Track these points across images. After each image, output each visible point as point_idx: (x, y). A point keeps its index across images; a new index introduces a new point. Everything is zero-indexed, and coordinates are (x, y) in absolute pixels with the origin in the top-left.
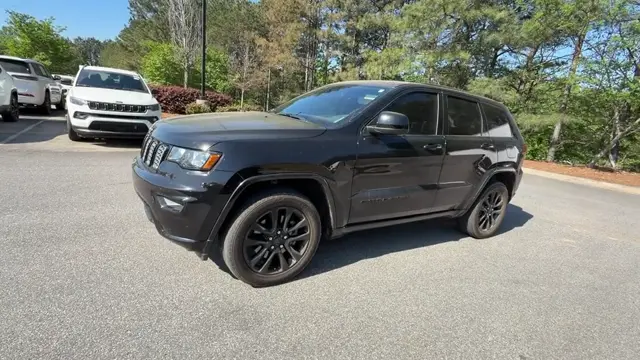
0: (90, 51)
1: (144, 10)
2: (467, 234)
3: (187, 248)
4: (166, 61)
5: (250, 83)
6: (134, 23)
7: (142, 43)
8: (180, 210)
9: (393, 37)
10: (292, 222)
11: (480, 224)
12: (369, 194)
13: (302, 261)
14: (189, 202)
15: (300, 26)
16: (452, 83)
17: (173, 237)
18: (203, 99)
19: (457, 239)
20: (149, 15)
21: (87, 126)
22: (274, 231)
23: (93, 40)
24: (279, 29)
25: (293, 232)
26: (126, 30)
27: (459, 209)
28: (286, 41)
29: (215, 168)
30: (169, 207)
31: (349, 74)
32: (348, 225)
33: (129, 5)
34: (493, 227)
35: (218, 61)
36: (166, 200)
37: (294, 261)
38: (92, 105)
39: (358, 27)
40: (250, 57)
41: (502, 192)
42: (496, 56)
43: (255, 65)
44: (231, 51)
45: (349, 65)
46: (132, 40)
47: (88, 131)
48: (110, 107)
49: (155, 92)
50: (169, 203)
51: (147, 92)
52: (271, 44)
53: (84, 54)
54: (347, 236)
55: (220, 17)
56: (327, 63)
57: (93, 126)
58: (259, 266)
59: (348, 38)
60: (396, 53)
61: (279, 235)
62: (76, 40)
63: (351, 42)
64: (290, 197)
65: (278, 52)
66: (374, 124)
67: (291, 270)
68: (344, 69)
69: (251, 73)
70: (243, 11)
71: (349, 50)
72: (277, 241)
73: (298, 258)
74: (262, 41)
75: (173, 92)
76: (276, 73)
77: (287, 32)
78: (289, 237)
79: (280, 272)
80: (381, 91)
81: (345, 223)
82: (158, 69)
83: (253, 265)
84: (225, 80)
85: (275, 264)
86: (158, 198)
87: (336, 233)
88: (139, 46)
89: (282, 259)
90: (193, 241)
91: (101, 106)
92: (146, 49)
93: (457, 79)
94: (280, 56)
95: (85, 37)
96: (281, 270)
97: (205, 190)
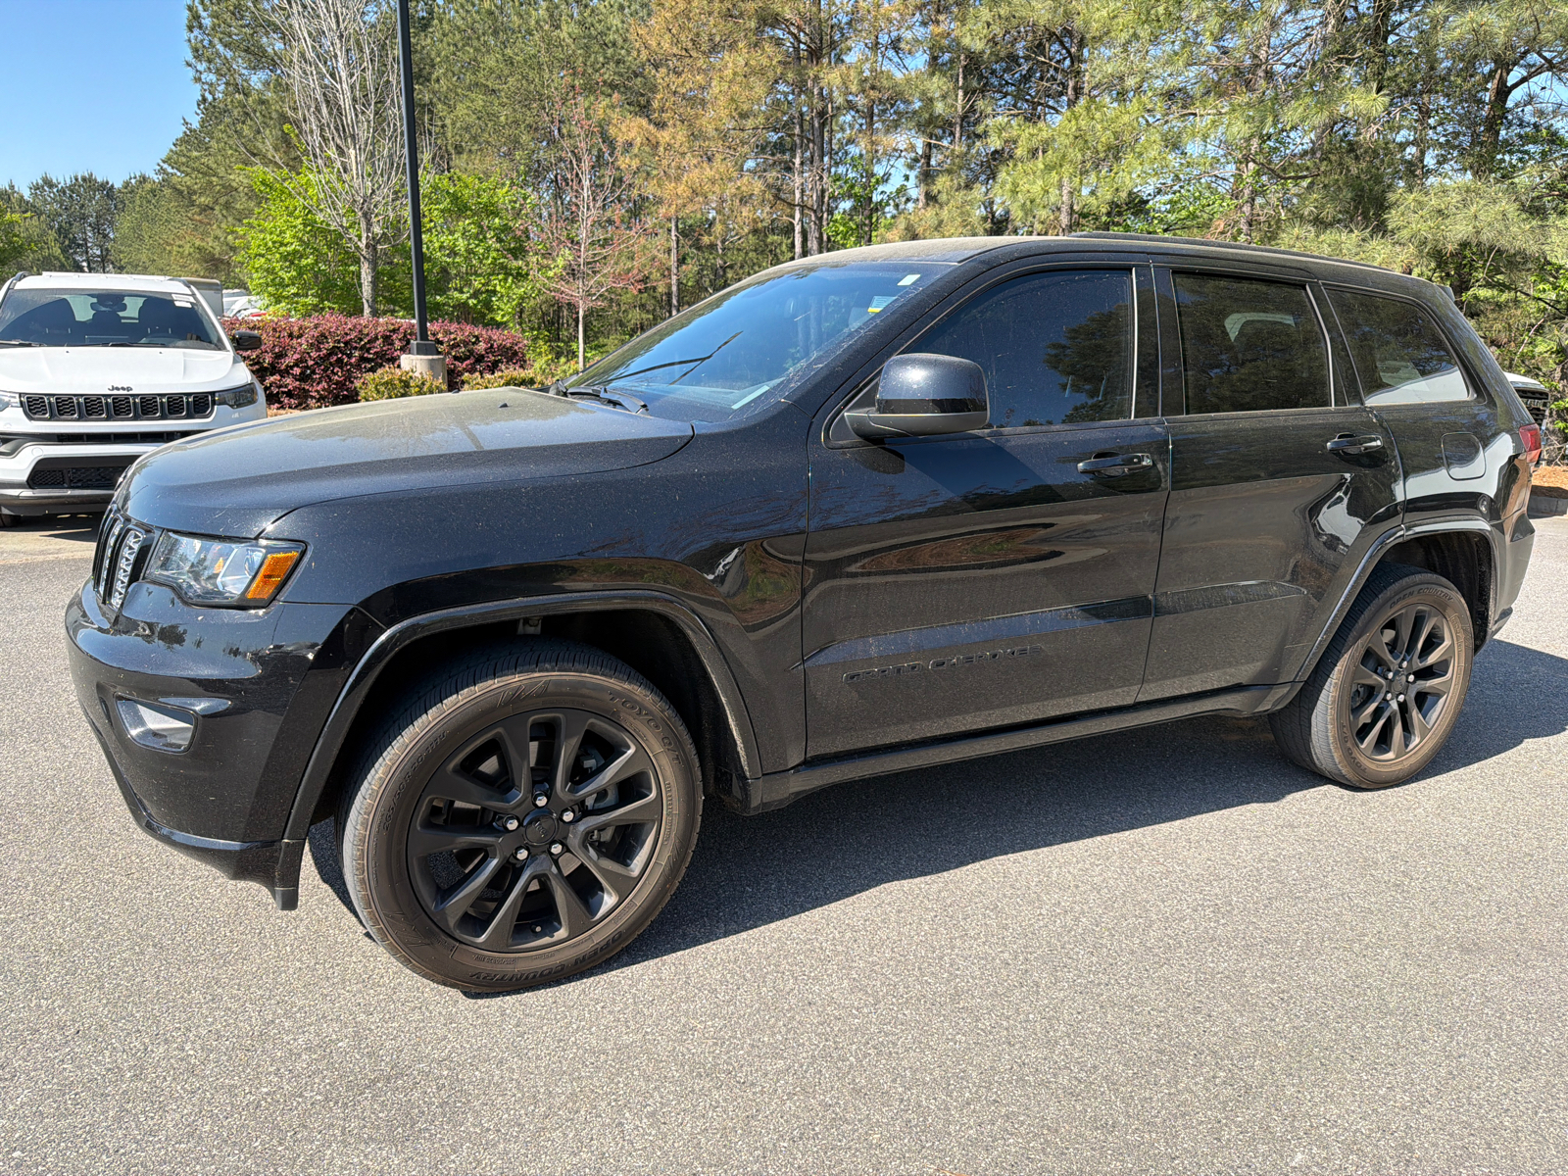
0: (84, 218)
1: (240, 65)
2: (1317, 777)
3: (220, 867)
4: (315, 230)
5: (605, 278)
6: (212, 111)
7: (238, 178)
8: (183, 741)
9: (1100, 64)
10: (590, 763)
11: (1363, 732)
12: (873, 649)
13: (640, 896)
14: (210, 717)
15: (760, 59)
16: (1329, 212)
17: (180, 836)
18: (421, 350)
19: (1274, 796)
20: (256, 80)
21: (24, 477)
22: (519, 795)
23: (88, 180)
24: (689, 81)
25: (602, 794)
26: (190, 140)
27: (1262, 684)
28: (715, 117)
29: (282, 597)
30: (155, 734)
31: (945, 214)
32: (810, 763)
33: (190, 57)
34: (1421, 745)
35: (491, 210)
36: (144, 711)
37: (609, 900)
38: (34, 405)
39: (966, 41)
40: (597, 187)
41: (1441, 609)
42: (1503, 92)
43: (618, 212)
44: (536, 173)
45: (942, 183)
46: (208, 172)
47: (27, 493)
48: (91, 406)
49: (244, 343)
50: (155, 721)
51: (220, 346)
52: (664, 136)
53: (62, 232)
54: (809, 805)
55: (490, 61)
56: (871, 180)
57: (43, 473)
58: (476, 921)
59: (937, 85)
60: (1109, 117)
61: (545, 812)
62: (36, 188)
63: (945, 96)
64: (570, 676)
65: (690, 160)
66: (868, 402)
67: (599, 935)
68: (931, 198)
69: (606, 243)
70: (567, 30)
71: (947, 126)
72: (536, 832)
73: (625, 887)
74: (630, 128)
75: (323, 337)
76: (691, 233)
77: (716, 87)
78: (583, 812)
79: (560, 942)
80: (909, 280)
81: (795, 758)
82: (290, 259)
83: (452, 921)
84: (520, 276)
85: (538, 914)
86: (122, 709)
87: (763, 794)
88: (229, 189)
89: (561, 896)
90: (234, 845)
91: (62, 406)
92: (252, 194)
93: (1347, 194)
94: (699, 174)
95: (63, 177)
96: (562, 933)
97: (256, 671)
